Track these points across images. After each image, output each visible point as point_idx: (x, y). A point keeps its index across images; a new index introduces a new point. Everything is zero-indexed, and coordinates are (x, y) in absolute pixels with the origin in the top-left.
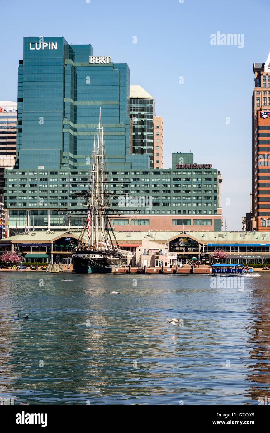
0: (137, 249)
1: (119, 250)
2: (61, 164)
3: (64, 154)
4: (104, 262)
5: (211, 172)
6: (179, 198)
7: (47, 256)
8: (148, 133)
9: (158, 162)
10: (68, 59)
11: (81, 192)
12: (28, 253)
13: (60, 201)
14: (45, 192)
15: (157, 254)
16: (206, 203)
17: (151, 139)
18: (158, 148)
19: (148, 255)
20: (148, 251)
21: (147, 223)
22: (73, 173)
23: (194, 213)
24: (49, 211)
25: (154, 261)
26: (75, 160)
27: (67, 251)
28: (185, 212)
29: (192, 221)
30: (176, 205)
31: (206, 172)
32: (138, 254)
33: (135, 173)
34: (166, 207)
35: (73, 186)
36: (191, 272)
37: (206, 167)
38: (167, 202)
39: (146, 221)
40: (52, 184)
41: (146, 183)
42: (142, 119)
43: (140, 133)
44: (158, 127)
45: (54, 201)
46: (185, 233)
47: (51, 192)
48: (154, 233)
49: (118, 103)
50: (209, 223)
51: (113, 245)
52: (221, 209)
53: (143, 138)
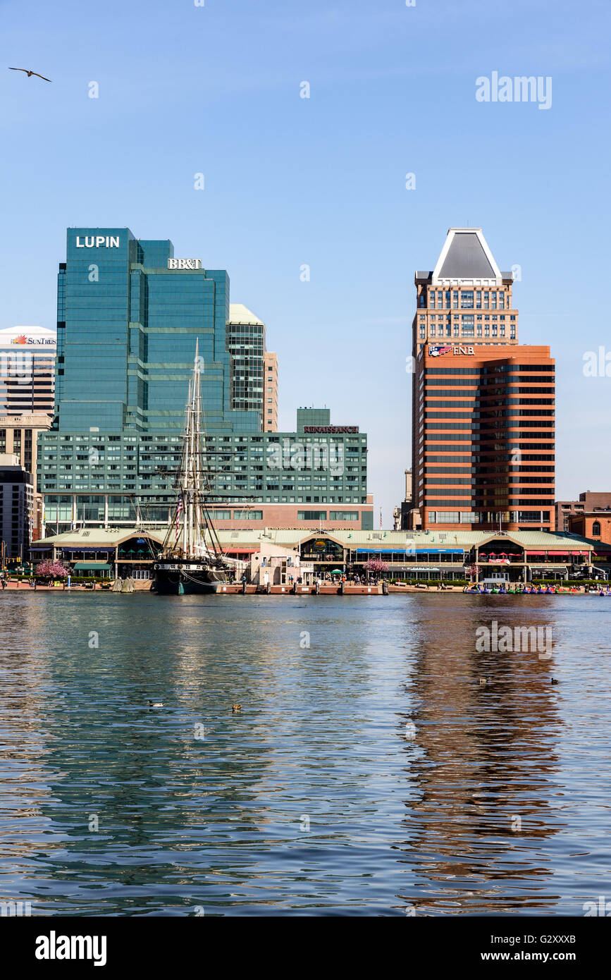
0: (253, 557)
1: (225, 559)
2: (125, 424)
3: (129, 409)
4: (204, 576)
5: (357, 439)
6: (308, 478)
7: (109, 567)
8: (255, 378)
9: (270, 423)
10: (134, 262)
11: (156, 467)
12: (79, 561)
13: (123, 481)
14: (101, 468)
15: (284, 564)
16: (350, 486)
17: (259, 387)
18: (270, 400)
19: (269, 566)
20: (270, 560)
21: (258, 515)
22: (144, 439)
23: (331, 500)
24: (106, 497)
25: (279, 575)
26: (145, 419)
27: (139, 559)
28: (317, 499)
29: (328, 513)
30: (304, 488)
31: (350, 438)
32: (255, 564)
33: (241, 439)
34: (287, 492)
35: (145, 458)
36: (340, 592)
37: (350, 430)
38: (289, 484)
39: (257, 514)
40: (112, 456)
41: (257, 455)
42: (246, 356)
43: (242, 378)
44: (270, 369)
45: (114, 481)
46: (322, 533)
47: (109, 468)
48: (273, 532)
49: (212, 331)
50: (354, 517)
51: (215, 551)
52: (372, 496)
53: (247, 385)
